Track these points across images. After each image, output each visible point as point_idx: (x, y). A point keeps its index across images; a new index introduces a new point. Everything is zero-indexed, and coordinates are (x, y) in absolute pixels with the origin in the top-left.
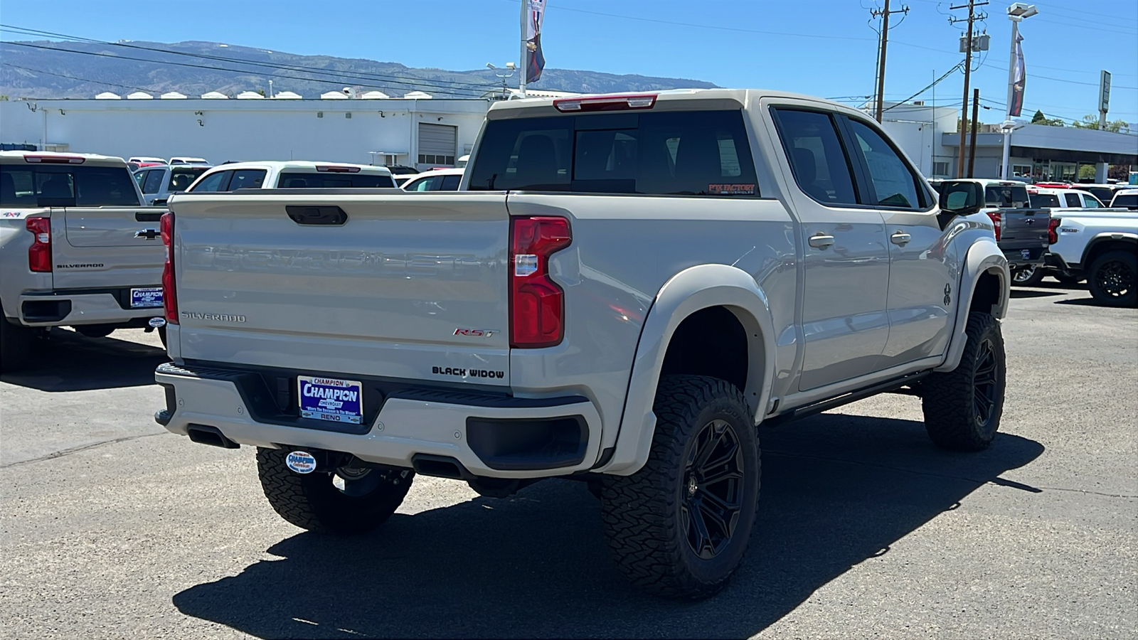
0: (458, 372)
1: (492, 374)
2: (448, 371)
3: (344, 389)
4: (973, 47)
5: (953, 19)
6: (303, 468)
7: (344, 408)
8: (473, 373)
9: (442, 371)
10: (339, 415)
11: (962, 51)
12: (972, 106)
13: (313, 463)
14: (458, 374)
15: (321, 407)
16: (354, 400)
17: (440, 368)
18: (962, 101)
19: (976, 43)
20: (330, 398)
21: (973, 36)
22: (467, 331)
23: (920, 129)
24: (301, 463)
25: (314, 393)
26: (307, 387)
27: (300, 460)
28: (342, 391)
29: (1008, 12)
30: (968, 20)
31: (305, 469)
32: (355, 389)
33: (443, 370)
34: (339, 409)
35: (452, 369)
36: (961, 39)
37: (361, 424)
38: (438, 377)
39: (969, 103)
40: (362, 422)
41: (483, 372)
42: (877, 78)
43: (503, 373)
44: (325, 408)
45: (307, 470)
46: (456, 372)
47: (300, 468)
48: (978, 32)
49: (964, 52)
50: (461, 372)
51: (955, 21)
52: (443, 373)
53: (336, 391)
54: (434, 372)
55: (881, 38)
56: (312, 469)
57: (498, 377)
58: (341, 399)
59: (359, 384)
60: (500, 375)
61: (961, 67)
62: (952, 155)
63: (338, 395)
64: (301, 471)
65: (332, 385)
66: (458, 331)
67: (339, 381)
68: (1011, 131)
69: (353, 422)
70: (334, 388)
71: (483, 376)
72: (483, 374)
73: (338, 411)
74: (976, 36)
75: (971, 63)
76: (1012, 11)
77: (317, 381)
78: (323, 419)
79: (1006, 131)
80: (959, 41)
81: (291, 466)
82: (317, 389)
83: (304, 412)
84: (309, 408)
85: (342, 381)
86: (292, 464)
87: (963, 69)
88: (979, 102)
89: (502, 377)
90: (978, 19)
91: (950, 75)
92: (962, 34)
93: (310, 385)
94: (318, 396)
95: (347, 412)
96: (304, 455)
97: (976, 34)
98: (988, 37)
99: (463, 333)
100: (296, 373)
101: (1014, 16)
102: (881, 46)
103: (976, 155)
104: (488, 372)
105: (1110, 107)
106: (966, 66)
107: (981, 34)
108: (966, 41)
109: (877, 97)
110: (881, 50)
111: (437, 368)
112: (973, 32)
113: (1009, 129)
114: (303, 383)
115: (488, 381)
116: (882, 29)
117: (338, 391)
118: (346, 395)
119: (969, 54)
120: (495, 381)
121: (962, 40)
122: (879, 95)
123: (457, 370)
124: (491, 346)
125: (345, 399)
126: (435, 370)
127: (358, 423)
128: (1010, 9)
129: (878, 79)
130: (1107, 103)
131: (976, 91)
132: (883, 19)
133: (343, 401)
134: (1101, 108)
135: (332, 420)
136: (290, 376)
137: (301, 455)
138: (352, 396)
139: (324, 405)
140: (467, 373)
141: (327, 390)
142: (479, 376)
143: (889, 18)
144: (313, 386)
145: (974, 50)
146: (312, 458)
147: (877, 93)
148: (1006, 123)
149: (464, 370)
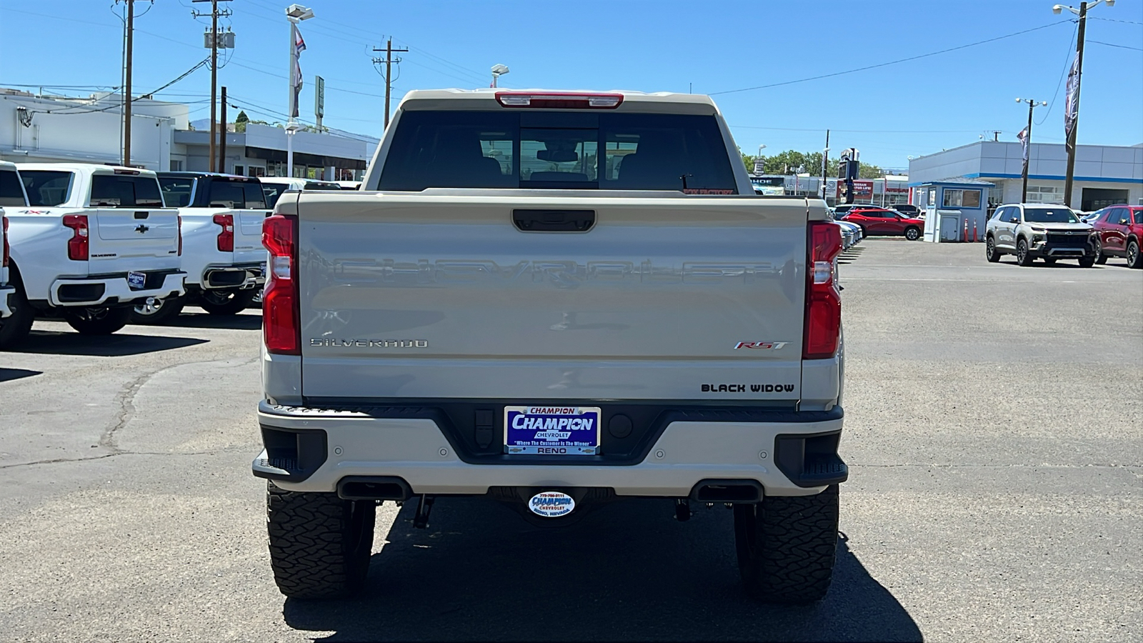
0: (736, 388)
1: (779, 388)
2: (722, 387)
3: (574, 417)
4: (219, 43)
5: (197, 13)
6: (554, 511)
7: (571, 439)
8: (755, 389)
9: (714, 389)
10: (565, 447)
11: (207, 46)
12: (220, 104)
13: (569, 503)
14: (735, 391)
15: (539, 440)
16: (589, 428)
17: (712, 386)
18: (210, 98)
19: (221, 40)
20: (553, 429)
21: (217, 32)
22: (753, 344)
23: (157, 125)
24: (553, 505)
25: (528, 425)
26: (519, 417)
27: (551, 501)
28: (571, 420)
29: (287, 13)
30: (212, 15)
31: (558, 511)
32: (588, 416)
33: (716, 387)
34: (564, 440)
35: (728, 386)
36: (205, 34)
37: (596, 454)
38: (709, 395)
39: (217, 101)
40: (599, 452)
41: (767, 386)
42: (123, 68)
43: (793, 386)
44: (545, 440)
45: (561, 513)
46: (732, 388)
47: (549, 511)
48: (223, 28)
49: (210, 48)
50: (739, 388)
51: (198, 15)
52: (716, 391)
53: (561, 420)
54: (703, 390)
55: (127, 26)
56: (568, 510)
57: (787, 390)
58: (568, 428)
59: (598, 410)
60: (790, 389)
61: (207, 63)
62: (185, 153)
63: (565, 424)
64: (551, 514)
65: (558, 413)
66: (742, 344)
67: (569, 408)
68: (294, 133)
69: (585, 453)
70: (558, 417)
71: (767, 391)
72: (768, 388)
73: (563, 443)
74: (221, 33)
75: (217, 60)
76: (290, 12)
77: (534, 411)
78: (541, 453)
79: (290, 132)
80: (204, 36)
81: (535, 510)
82: (533, 420)
83: (511, 447)
84: (518, 442)
85: (572, 408)
86: (538, 508)
87: (209, 64)
88: (227, 100)
89: (791, 390)
90: (222, 15)
91: (196, 70)
92: (207, 29)
93: (523, 416)
94: (535, 428)
95: (576, 443)
96: (557, 496)
97: (221, 30)
98: (232, 34)
99: (748, 346)
100: (500, 404)
101: (292, 17)
102: (126, 35)
103: (226, 154)
104: (774, 386)
105: (325, 112)
106: (212, 63)
107: (226, 31)
108: (210, 37)
109: (125, 88)
110: (126, 38)
111: (708, 386)
112: (217, 28)
113: (292, 130)
114: (512, 415)
115: (774, 395)
116: (127, 16)
117: (566, 420)
118: (576, 424)
119: (215, 50)
120: (784, 395)
121: (207, 35)
122: (127, 87)
123: (735, 386)
124: (779, 359)
125: (574, 428)
126: (705, 388)
127: (594, 453)
128: (288, 10)
129: (125, 70)
130: (322, 108)
131: (224, 89)
132: (127, 6)
133: (571, 430)
134: (317, 113)
135: (554, 453)
136: (494, 408)
137: (553, 496)
138: (586, 424)
139: (542, 437)
140: (748, 388)
141: (549, 420)
142: (763, 391)
143: (134, 5)
144: (527, 416)
145: (220, 47)
146: (569, 497)
147: (125, 84)
148: (290, 124)
149: (744, 386)
